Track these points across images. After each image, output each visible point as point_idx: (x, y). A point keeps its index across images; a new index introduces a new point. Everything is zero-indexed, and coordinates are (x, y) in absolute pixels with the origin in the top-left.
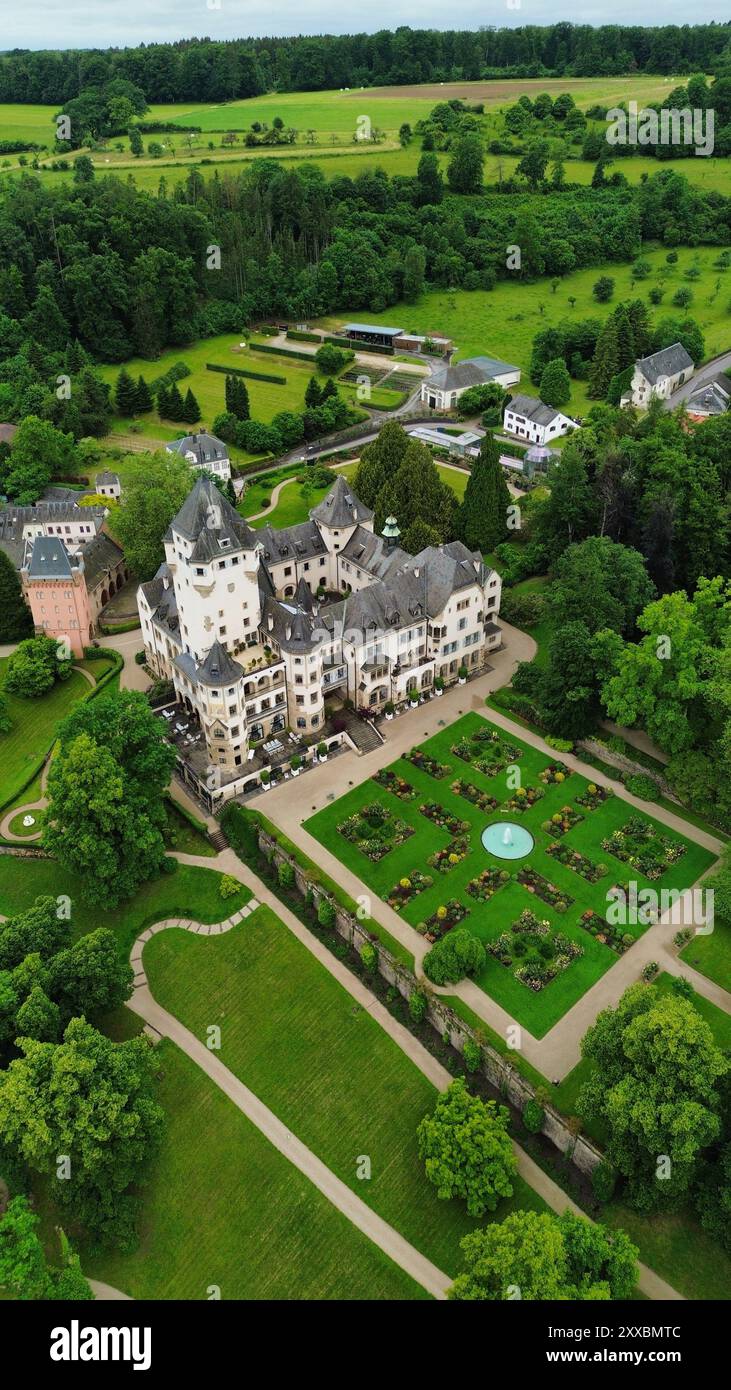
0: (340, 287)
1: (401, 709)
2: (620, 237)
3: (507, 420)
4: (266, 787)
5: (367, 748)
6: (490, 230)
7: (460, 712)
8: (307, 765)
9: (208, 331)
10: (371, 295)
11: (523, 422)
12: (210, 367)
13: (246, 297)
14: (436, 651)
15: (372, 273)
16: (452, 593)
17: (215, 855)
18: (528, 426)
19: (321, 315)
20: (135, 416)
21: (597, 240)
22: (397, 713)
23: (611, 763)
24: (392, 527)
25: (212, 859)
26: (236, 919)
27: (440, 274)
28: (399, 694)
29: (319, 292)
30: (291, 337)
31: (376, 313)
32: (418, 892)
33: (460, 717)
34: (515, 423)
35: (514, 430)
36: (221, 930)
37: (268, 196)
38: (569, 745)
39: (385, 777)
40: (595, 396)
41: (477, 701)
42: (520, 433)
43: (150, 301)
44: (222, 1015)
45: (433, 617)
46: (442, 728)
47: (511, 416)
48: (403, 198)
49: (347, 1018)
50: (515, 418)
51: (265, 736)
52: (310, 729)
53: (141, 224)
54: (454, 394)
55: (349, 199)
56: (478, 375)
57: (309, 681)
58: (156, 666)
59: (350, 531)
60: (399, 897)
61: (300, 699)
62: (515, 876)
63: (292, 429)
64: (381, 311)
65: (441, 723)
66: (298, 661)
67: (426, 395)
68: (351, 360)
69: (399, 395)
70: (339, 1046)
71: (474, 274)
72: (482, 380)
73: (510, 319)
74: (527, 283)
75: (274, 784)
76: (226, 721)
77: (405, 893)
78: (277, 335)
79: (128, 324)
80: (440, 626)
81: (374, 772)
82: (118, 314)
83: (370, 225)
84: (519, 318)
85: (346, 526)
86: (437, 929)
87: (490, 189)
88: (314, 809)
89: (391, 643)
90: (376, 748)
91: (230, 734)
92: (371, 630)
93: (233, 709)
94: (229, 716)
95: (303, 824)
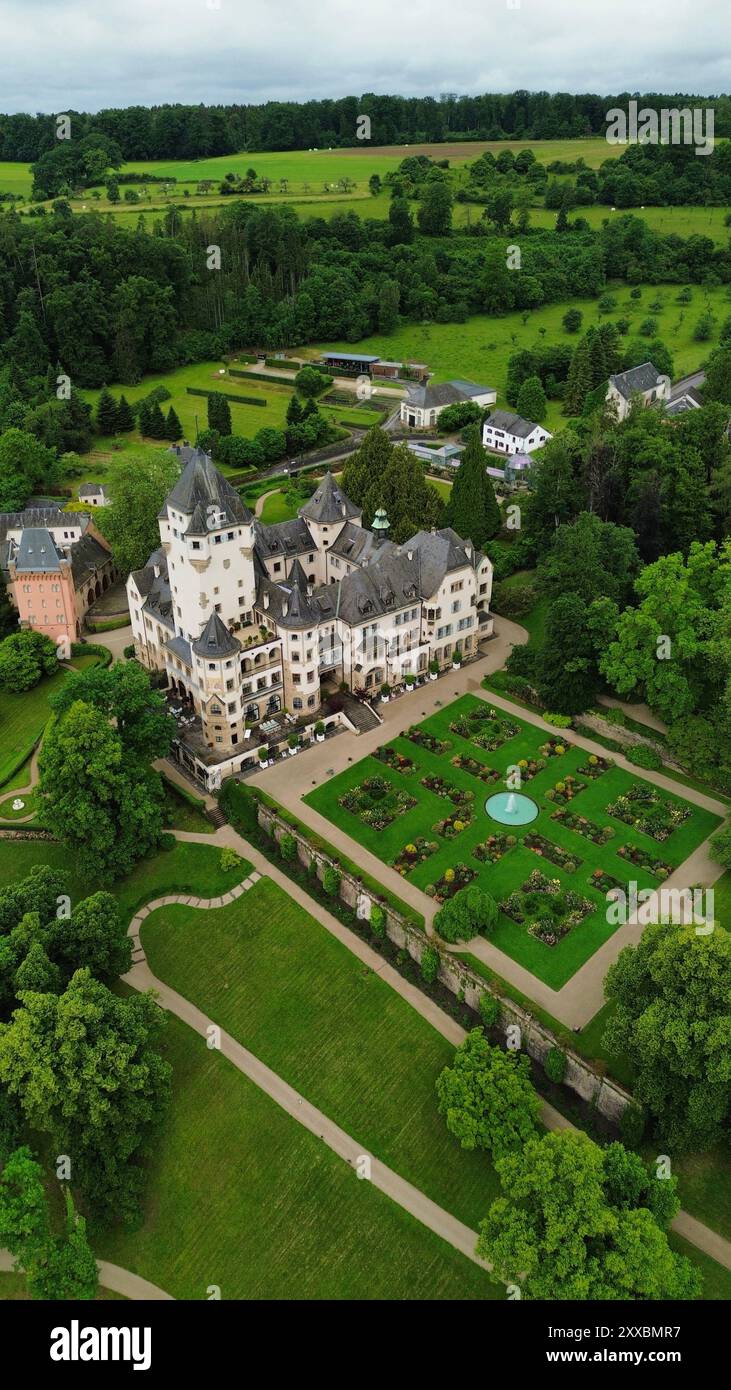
0: (317, 318)
1: (397, 692)
2: (585, 274)
3: (486, 435)
4: (264, 765)
5: (364, 727)
6: (460, 267)
7: (456, 694)
8: (305, 745)
9: (187, 359)
10: (347, 327)
11: (503, 435)
12: (190, 391)
13: (224, 327)
14: (430, 633)
15: (349, 305)
16: (446, 573)
17: (214, 832)
18: (507, 439)
19: (298, 345)
20: (116, 434)
21: (564, 278)
22: (393, 696)
23: (610, 735)
24: (382, 519)
25: (210, 835)
26: (237, 892)
27: (413, 307)
28: (395, 677)
29: (297, 323)
30: (270, 364)
31: (351, 343)
32: (424, 857)
33: (456, 698)
34: (494, 437)
35: (493, 445)
36: (222, 903)
37: (246, 233)
38: (568, 720)
39: (385, 753)
40: (571, 413)
41: (472, 684)
42: (499, 447)
43: (130, 327)
44: (226, 986)
45: (428, 599)
46: (438, 709)
47: (490, 431)
48: (376, 238)
49: (356, 981)
50: (493, 432)
51: (261, 717)
52: (306, 710)
53: (121, 255)
54: (433, 412)
55: (324, 239)
56: (456, 395)
57: (306, 659)
58: (146, 658)
59: (339, 527)
60: (406, 862)
61: (296, 678)
62: (522, 841)
63: (275, 444)
64: (356, 342)
65: (438, 703)
66: (295, 637)
67: (405, 413)
68: (330, 384)
69: (380, 415)
70: (350, 1009)
71: (447, 307)
72: (459, 399)
73: (484, 348)
74: (498, 317)
75: (271, 762)
76: (224, 696)
77: (410, 858)
78: (256, 363)
79: (109, 352)
80: (435, 608)
81: (373, 749)
82: (98, 339)
83: (345, 262)
84: (492, 347)
85: (336, 522)
86: (445, 890)
87: (458, 232)
88: (314, 784)
89: (386, 624)
90: (373, 728)
91: (227, 710)
92: (365, 612)
93: (230, 684)
94: (226, 691)
95: (304, 798)
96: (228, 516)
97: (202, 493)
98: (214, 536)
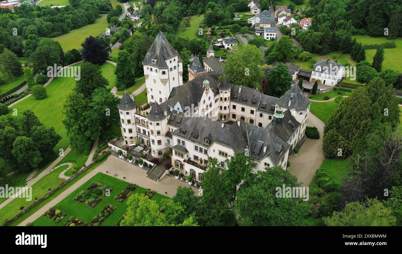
1: (184, 180)
5: (151, 177)
8: (136, 163)
22: (181, 179)
28: (186, 172)
88: (107, 172)
89: (190, 146)
90: (154, 180)
91: (127, 131)
92: (183, 133)
93: (129, 121)
94: (127, 123)
95: (99, 173)
96: (157, 62)
97: (154, 50)
98: (150, 67)
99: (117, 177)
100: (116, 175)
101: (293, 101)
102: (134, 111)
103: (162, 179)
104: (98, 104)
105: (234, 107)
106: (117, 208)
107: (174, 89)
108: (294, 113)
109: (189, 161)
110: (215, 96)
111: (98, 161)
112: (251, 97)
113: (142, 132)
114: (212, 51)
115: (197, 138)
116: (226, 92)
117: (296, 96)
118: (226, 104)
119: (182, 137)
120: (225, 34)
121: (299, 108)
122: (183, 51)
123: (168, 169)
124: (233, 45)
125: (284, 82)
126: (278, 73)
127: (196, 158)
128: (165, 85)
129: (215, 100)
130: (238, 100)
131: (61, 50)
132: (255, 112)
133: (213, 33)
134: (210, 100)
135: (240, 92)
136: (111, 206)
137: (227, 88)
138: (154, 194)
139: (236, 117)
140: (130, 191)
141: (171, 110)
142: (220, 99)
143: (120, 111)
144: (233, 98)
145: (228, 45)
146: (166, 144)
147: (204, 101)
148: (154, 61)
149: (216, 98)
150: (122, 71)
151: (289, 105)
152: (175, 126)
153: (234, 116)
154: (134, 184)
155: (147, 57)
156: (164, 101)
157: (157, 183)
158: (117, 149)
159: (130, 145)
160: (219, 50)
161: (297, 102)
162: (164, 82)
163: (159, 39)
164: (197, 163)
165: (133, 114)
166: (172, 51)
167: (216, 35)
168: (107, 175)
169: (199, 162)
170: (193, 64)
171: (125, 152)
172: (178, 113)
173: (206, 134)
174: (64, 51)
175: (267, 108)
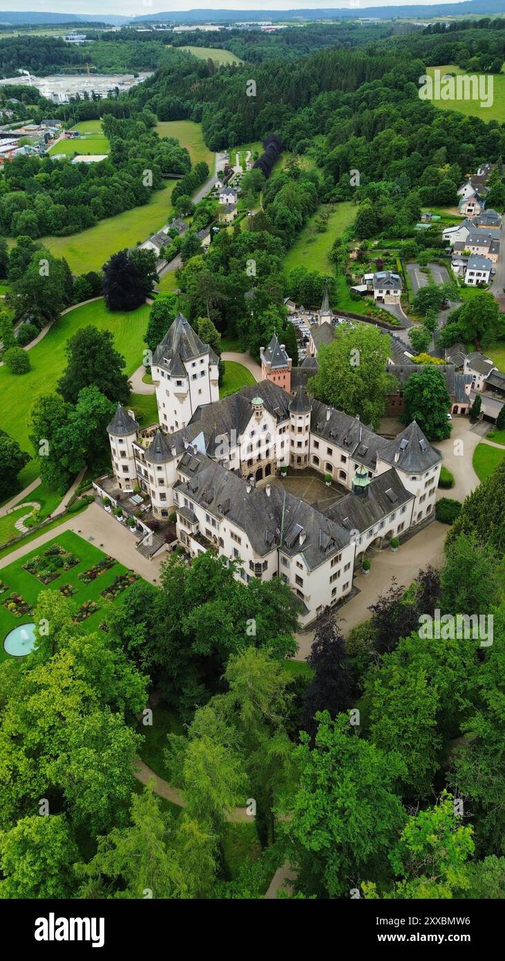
57: (158, 483)
61: (153, 492)
66: (150, 466)
88: (80, 531)
89: (200, 513)
90: (145, 556)
91: (121, 468)
92: (192, 490)
93: (123, 454)
94: (120, 456)
95: (69, 531)
96: (171, 364)
98: (161, 370)
99: (92, 543)
100: (92, 539)
101: (404, 454)
102: (133, 437)
103: (156, 556)
104: (82, 417)
105: (317, 444)
106: (78, 592)
107: (199, 409)
108: (401, 475)
109: (198, 537)
110: (278, 422)
111: (72, 510)
112: (345, 431)
113: (143, 473)
114: (327, 314)
115: (209, 503)
116: (300, 418)
117: (410, 446)
118: (302, 437)
119: (191, 497)
120: (387, 261)
121: (411, 469)
122: (269, 310)
123: (169, 543)
124: (392, 292)
125: (430, 404)
126: (420, 386)
127: (209, 533)
128: (181, 402)
129: (280, 430)
130: (322, 434)
131: (69, 273)
132: (347, 459)
133: (361, 259)
134: (266, 432)
135: (328, 418)
136: (70, 587)
137: (302, 411)
138: (137, 579)
139: (320, 462)
140: (104, 568)
141: (186, 446)
142: (290, 427)
143: (110, 435)
144: (314, 428)
145: (381, 292)
146: (174, 499)
147: (253, 433)
148: (166, 361)
149: (281, 426)
150: (156, 336)
151: (396, 460)
152: (188, 474)
153: (316, 460)
154: (113, 557)
155: (158, 352)
156: (181, 427)
157: (148, 561)
158: (105, 495)
159: (125, 491)
160: (361, 301)
161: (410, 458)
162: (181, 397)
163: (177, 324)
164: (209, 542)
165: (130, 443)
166: (199, 346)
167: (367, 261)
168: (79, 537)
169: (212, 541)
170: (269, 348)
171: (114, 502)
172: (195, 453)
173: (222, 500)
174: (72, 275)
175: (367, 456)
